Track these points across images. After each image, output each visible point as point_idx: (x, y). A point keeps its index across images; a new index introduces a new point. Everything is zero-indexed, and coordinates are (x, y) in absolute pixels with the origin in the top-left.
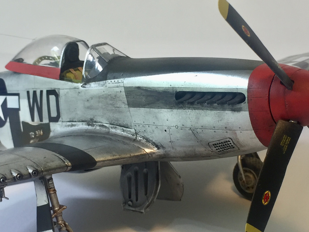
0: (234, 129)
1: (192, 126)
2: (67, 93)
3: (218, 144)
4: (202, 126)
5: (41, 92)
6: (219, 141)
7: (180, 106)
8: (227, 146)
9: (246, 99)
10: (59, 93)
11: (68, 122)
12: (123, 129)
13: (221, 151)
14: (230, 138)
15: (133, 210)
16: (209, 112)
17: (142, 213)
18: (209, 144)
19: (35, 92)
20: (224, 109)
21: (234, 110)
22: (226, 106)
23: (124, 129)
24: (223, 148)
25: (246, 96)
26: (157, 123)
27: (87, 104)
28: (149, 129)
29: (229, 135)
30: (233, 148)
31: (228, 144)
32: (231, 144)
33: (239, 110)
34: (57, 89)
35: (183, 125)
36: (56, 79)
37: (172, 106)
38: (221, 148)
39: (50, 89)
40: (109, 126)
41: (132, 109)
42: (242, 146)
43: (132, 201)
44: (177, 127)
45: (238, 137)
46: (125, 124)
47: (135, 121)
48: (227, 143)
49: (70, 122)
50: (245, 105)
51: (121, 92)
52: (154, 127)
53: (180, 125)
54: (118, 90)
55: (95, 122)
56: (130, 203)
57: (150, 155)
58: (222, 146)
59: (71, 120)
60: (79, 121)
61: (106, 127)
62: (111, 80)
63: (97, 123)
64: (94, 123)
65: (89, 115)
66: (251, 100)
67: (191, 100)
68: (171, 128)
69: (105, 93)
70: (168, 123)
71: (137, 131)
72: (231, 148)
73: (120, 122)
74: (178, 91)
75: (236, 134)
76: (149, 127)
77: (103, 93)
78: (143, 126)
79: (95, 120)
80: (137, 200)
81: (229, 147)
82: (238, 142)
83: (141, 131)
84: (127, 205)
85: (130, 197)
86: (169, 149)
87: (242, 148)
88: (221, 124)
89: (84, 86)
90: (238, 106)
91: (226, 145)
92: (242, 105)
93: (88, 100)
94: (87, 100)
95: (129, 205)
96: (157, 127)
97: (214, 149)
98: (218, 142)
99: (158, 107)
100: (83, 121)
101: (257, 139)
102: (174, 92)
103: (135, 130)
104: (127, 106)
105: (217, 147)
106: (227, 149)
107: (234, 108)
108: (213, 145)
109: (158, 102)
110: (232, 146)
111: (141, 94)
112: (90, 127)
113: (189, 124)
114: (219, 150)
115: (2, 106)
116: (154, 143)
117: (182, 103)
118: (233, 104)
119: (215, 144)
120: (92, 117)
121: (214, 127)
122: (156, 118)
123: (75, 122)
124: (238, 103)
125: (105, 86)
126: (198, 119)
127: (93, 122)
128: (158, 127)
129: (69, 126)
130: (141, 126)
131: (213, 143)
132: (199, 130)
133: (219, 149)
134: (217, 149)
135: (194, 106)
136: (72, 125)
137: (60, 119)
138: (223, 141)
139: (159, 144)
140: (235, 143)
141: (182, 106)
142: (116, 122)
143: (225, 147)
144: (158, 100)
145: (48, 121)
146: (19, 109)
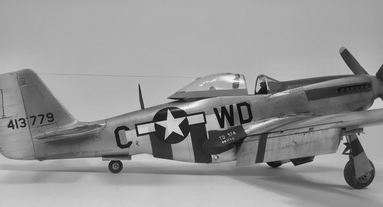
4: (353, 102)
5: (231, 106)
10: (250, 103)
11: (260, 120)
12: (305, 114)
14: (364, 105)
34: (248, 101)
35: (343, 104)
36: (246, 95)
39: (241, 103)
40: (295, 115)
41: (311, 102)
44: (339, 105)
46: (306, 111)
51: (302, 94)
59: (263, 118)
60: (270, 117)
62: (294, 89)
63: (286, 115)
65: (278, 112)
68: (336, 107)
70: (334, 105)
73: (303, 111)
74: (339, 87)
75: (366, 102)
77: (289, 97)
78: (319, 109)
79: (283, 114)
83: (317, 112)
89: (272, 95)
96: (327, 108)
99: (328, 97)
100: (273, 117)
103: (313, 113)
104: (308, 100)
112: (281, 118)
113: (346, 102)
115: (179, 126)
120: (281, 112)
122: (327, 103)
123: (267, 118)
125: (289, 93)
131: (356, 109)
136: (265, 121)
137: (253, 120)
142: (300, 111)
145: (239, 124)
146: (205, 122)
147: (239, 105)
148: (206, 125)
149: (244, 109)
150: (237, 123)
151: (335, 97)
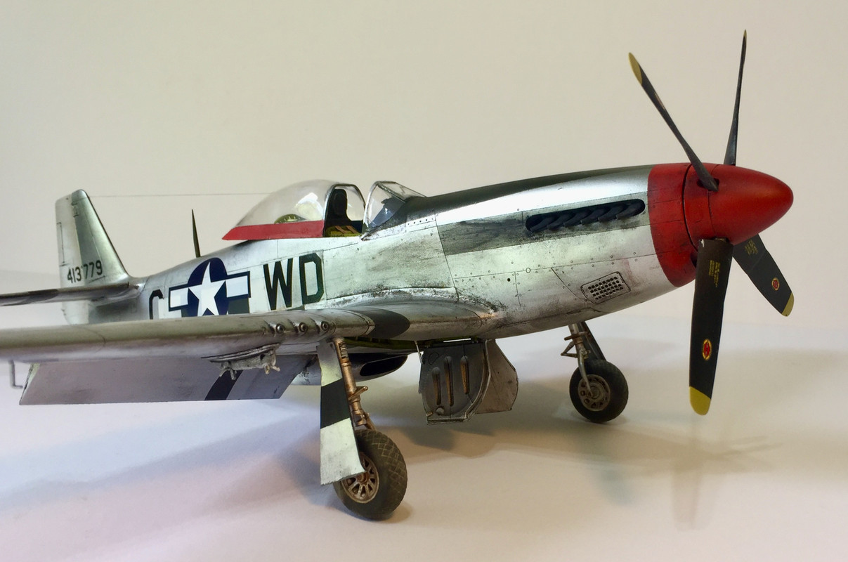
0: (626, 256)
1: (554, 264)
2: (337, 253)
3: (597, 285)
4: (572, 262)
5: (290, 261)
6: (599, 279)
7: (534, 237)
8: (612, 288)
9: (646, 207)
10: (322, 256)
11: (338, 297)
12: (435, 291)
13: (600, 297)
14: (618, 273)
15: (445, 421)
16: (584, 237)
17: (461, 421)
18: (582, 287)
19: (278, 265)
20: (609, 229)
21: (625, 227)
22: (612, 223)
23: (437, 290)
24: (605, 291)
25: (646, 202)
26: (494, 270)
27: (372, 264)
28: (479, 283)
29: (617, 267)
30: (622, 288)
31: (614, 283)
32: (618, 282)
33: (634, 226)
34: (319, 251)
35: (539, 266)
36: (318, 236)
37: (521, 240)
38: (601, 292)
39: (306, 254)
40: (410, 291)
41: (450, 257)
42: (636, 284)
43: (442, 407)
44: (529, 270)
45: (632, 268)
46: (438, 282)
47: (456, 275)
48: (611, 282)
49: (341, 297)
50: (644, 217)
51: (431, 234)
52: (488, 278)
53: (533, 266)
54: (428, 232)
55: (387, 289)
56: (440, 410)
57: (484, 321)
58: (603, 288)
59: (343, 294)
60: (358, 293)
61: (404, 293)
62: (414, 221)
63: (389, 289)
64: (384, 291)
65: (374, 281)
66: (654, 206)
67: (555, 224)
68: (518, 274)
69: (405, 241)
70: (513, 268)
71: (460, 289)
72: (618, 290)
73: (431, 282)
74: (531, 215)
75: (628, 263)
76: (480, 279)
77: (401, 242)
78: (470, 280)
79: (385, 285)
80: (452, 404)
81: (615, 289)
82: (630, 277)
83: (466, 288)
84: (435, 415)
85: (439, 402)
86: (514, 308)
87: (636, 288)
88: (605, 251)
89: (367, 238)
90: (632, 220)
91: (610, 285)
92: (640, 217)
93: (373, 258)
94: (371, 258)
95: (439, 414)
96: (494, 277)
97: (590, 295)
98: (598, 282)
99: (497, 246)
100: (363, 292)
101: (661, 268)
102: (525, 218)
103: (456, 289)
104: (442, 254)
105: (595, 290)
106: (611, 293)
107: (626, 224)
108: (590, 288)
109: (497, 238)
110: (620, 285)
111: (468, 231)
112: (377, 297)
113: (549, 263)
114: (597, 296)
115: (215, 297)
116: (489, 303)
117: (537, 231)
118: (624, 218)
119: (593, 287)
120: (380, 282)
121: (592, 259)
122: (493, 262)
123: (351, 295)
124: (634, 215)
125: (404, 231)
126: (566, 251)
127: (382, 290)
128: (496, 276)
129: (338, 304)
130: (466, 280)
131: (589, 285)
132: (565, 269)
133: (597, 294)
134: (594, 295)
135: (559, 233)
136: (345, 302)
137: (324, 296)
138: (605, 279)
139: (497, 303)
140: (625, 279)
141: (538, 236)
142: (423, 282)
143: (609, 289)
144: (496, 235)
145: (300, 304)
146: (249, 295)
147: (303, 260)
148: (250, 299)
149: (310, 267)
150: (297, 301)
151: (519, 243)
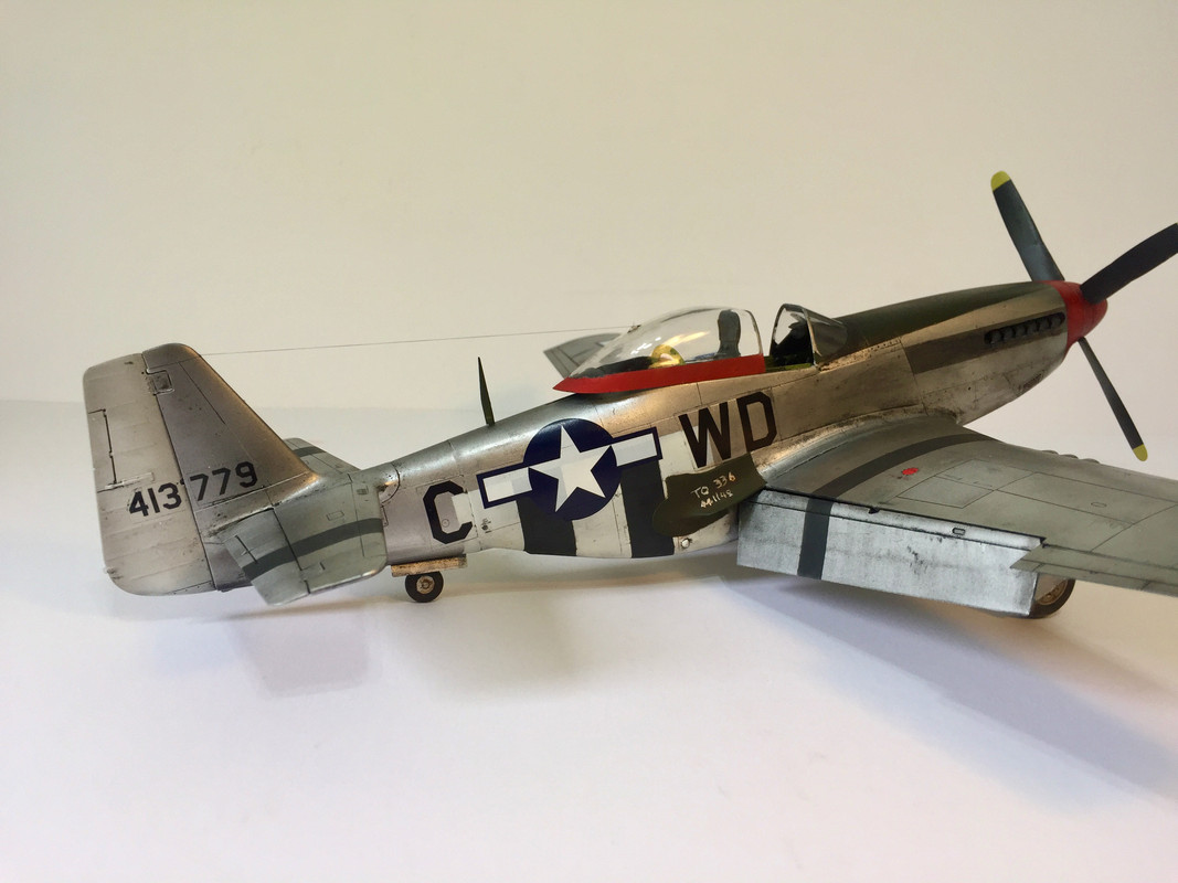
1: (1006, 370)
2: (791, 388)
4: (1018, 366)
5: (724, 405)
7: (991, 349)
9: (1066, 317)
10: (771, 393)
11: (795, 435)
12: (905, 410)
14: (1043, 370)
18: (1020, 386)
19: (704, 412)
20: (1043, 337)
22: (1045, 332)
23: (908, 408)
25: (1066, 314)
26: (958, 382)
27: (836, 395)
28: (946, 395)
33: (1058, 333)
34: (765, 388)
35: (994, 373)
36: (759, 373)
37: (980, 353)
39: (746, 395)
40: (880, 413)
41: (919, 375)
44: (986, 378)
46: (906, 401)
47: (923, 392)
49: (799, 434)
52: (953, 390)
53: (990, 374)
54: (894, 356)
59: (802, 430)
60: (820, 427)
61: (874, 417)
62: (878, 345)
68: (977, 383)
70: (974, 378)
71: (928, 404)
73: (899, 402)
74: (988, 331)
76: (946, 391)
78: (937, 393)
83: (933, 402)
86: (969, 413)
89: (825, 367)
99: (961, 360)
100: (827, 424)
102: (983, 334)
103: (924, 404)
104: (913, 374)
107: (1054, 332)
108: (1024, 385)
109: (961, 353)
112: (845, 427)
113: (1001, 369)
115: (592, 470)
116: (951, 412)
120: (846, 410)
121: (1032, 362)
122: (957, 375)
123: (811, 430)
125: (868, 356)
126: (1014, 358)
127: (848, 418)
128: (960, 387)
129: (798, 441)
130: (933, 395)
132: (1014, 373)
136: (807, 439)
137: (777, 437)
139: (958, 411)
141: (994, 348)
142: (892, 403)
145: (744, 452)
146: (659, 456)
147: (743, 403)
148: (660, 462)
149: (755, 409)
150: (738, 450)
151: (978, 356)
